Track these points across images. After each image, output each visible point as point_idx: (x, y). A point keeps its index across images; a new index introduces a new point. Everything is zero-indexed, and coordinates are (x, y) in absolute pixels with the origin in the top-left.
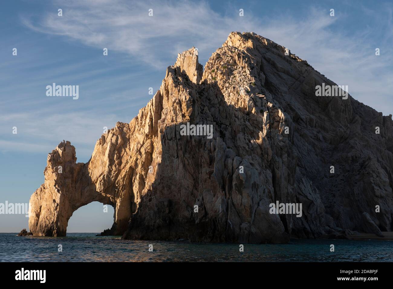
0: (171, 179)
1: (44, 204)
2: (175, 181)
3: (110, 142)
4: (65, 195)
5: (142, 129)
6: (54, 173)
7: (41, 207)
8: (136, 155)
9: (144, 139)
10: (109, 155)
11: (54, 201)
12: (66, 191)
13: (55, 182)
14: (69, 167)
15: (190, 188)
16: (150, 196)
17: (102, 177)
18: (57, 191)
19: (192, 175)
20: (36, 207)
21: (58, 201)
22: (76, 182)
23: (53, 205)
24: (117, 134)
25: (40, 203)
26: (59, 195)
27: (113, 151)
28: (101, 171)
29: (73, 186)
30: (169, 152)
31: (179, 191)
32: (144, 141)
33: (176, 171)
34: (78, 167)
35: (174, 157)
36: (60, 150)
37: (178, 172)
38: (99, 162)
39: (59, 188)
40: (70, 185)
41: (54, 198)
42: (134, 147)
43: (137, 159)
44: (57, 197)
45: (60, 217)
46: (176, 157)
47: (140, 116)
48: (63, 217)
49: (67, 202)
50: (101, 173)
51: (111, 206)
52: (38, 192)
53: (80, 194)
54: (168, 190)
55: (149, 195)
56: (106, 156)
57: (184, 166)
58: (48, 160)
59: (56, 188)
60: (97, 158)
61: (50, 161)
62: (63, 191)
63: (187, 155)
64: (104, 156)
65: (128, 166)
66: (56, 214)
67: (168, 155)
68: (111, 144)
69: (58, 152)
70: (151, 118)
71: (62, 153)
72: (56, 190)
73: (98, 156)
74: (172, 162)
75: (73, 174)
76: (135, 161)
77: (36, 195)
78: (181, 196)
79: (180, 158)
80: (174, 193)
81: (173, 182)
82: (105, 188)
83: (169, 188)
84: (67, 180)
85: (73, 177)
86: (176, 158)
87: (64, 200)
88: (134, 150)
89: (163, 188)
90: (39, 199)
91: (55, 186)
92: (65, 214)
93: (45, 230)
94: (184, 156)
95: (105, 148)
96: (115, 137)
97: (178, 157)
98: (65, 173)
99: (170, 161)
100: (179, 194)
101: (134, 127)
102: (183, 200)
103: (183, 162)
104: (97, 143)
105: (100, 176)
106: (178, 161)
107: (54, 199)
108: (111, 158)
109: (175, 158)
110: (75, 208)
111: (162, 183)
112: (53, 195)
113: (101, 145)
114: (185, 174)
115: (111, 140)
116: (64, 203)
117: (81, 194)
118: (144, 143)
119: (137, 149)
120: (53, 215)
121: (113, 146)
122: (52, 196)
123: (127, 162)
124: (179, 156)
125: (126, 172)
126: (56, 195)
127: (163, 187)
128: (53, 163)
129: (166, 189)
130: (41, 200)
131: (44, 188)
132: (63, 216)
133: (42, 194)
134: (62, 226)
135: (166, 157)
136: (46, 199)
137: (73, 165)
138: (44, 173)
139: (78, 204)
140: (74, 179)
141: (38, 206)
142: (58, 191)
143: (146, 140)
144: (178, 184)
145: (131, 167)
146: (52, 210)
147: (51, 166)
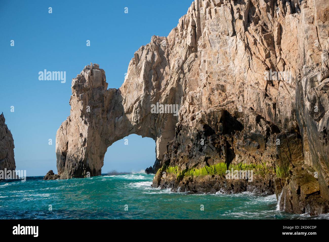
0: (225, 75)
1: (70, 139)
2: (232, 77)
3: (145, 60)
4: (95, 127)
5: (183, 41)
6: (79, 102)
7: (67, 143)
8: (178, 74)
9: (187, 53)
10: (144, 75)
11: (81, 135)
12: (95, 123)
13: (81, 113)
14: (98, 94)
15: (261, 84)
16: (193, 112)
17: (137, 103)
18: (84, 123)
19: (264, 62)
20: (61, 144)
21: (85, 135)
22: (108, 112)
23: (80, 140)
24: (153, 50)
25: (66, 139)
26: (87, 127)
27: (149, 71)
28: (136, 96)
29: (104, 116)
30: (218, 27)
31: (240, 92)
32: (186, 56)
33: (232, 58)
34: (109, 94)
35: (228, 35)
36: (86, 74)
37: (236, 62)
38: (133, 86)
39: (86, 120)
40: (101, 115)
41: (81, 131)
42: (174, 64)
43: (179, 79)
44: (85, 130)
45: (89, 155)
46: (231, 32)
47: (180, 26)
48: (93, 154)
49: (98, 136)
50: (136, 99)
51: (152, 139)
52: (63, 126)
53: (113, 126)
54: (220, 93)
55: (192, 110)
56: (141, 78)
57: (247, 47)
58: (73, 86)
59: (83, 120)
60: (130, 81)
61: (74, 87)
62: (92, 122)
63: (252, 27)
64: (139, 78)
65: (169, 88)
66: (84, 151)
67: (217, 33)
68: (146, 63)
69: (83, 76)
70: (193, 25)
71: (89, 77)
72: (83, 121)
73: (131, 79)
74: (225, 43)
75: (104, 102)
76: (176, 81)
77: (61, 129)
78: (244, 101)
79: (238, 35)
80: (231, 97)
81: (228, 79)
82: (142, 117)
83: (223, 89)
84: (96, 110)
85: (103, 106)
86: (232, 36)
87: (93, 133)
88: (175, 68)
89: (212, 92)
90: (65, 134)
91: (81, 117)
92: (95, 151)
93: (72, 170)
94: (246, 30)
95: (140, 68)
96: (150, 54)
97: (234, 34)
98: (93, 102)
99: (221, 43)
100: (241, 98)
101: (173, 40)
102: (248, 107)
103: (244, 40)
104: (130, 63)
105: (135, 103)
106: (234, 41)
107: (80, 133)
108: (147, 79)
109: (230, 35)
110: (108, 143)
111: (210, 83)
112: (80, 128)
113: (134, 65)
114: (249, 60)
115: (146, 57)
116: (93, 138)
117: (115, 126)
118: (186, 59)
119: (179, 66)
120: (81, 152)
121: (149, 65)
122: (79, 130)
123: (167, 84)
124: (237, 30)
125: (167, 95)
126: (83, 128)
127: (212, 90)
128: (78, 89)
129: (216, 92)
130: (67, 135)
131: (70, 121)
132: (93, 152)
133: (68, 127)
134: (93, 165)
135: (214, 37)
136: (72, 134)
137: (103, 92)
138: (70, 103)
139: (111, 139)
140: (105, 108)
141: (64, 143)
142: (86, 123)
143: (189, 54)
144: (238, 81)
145: (172, 89)
146: (79, 146)
147: (76, 94)
